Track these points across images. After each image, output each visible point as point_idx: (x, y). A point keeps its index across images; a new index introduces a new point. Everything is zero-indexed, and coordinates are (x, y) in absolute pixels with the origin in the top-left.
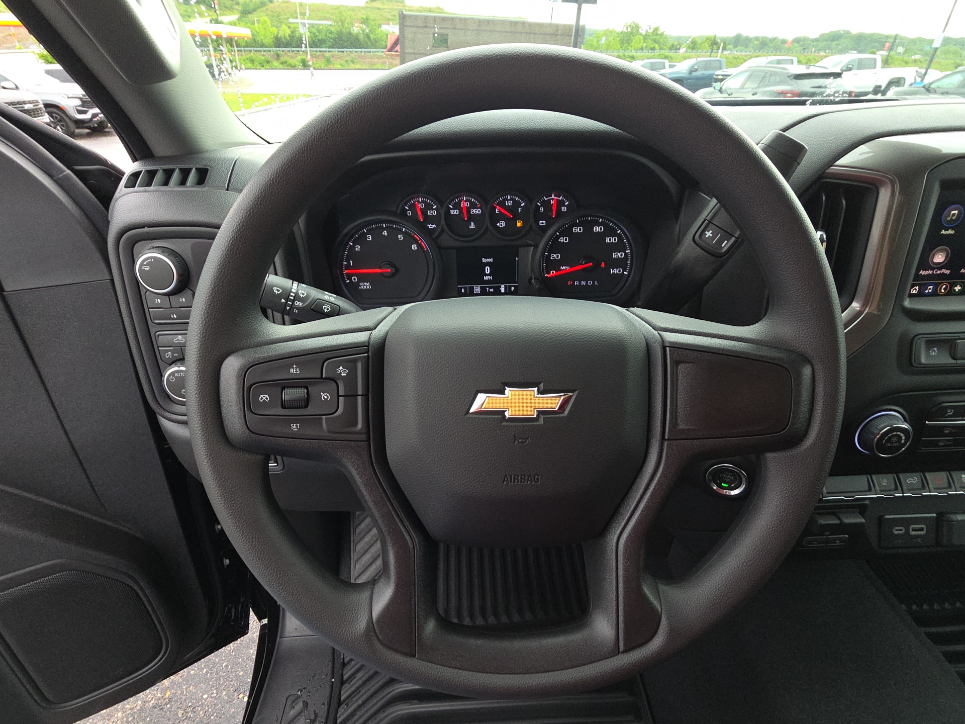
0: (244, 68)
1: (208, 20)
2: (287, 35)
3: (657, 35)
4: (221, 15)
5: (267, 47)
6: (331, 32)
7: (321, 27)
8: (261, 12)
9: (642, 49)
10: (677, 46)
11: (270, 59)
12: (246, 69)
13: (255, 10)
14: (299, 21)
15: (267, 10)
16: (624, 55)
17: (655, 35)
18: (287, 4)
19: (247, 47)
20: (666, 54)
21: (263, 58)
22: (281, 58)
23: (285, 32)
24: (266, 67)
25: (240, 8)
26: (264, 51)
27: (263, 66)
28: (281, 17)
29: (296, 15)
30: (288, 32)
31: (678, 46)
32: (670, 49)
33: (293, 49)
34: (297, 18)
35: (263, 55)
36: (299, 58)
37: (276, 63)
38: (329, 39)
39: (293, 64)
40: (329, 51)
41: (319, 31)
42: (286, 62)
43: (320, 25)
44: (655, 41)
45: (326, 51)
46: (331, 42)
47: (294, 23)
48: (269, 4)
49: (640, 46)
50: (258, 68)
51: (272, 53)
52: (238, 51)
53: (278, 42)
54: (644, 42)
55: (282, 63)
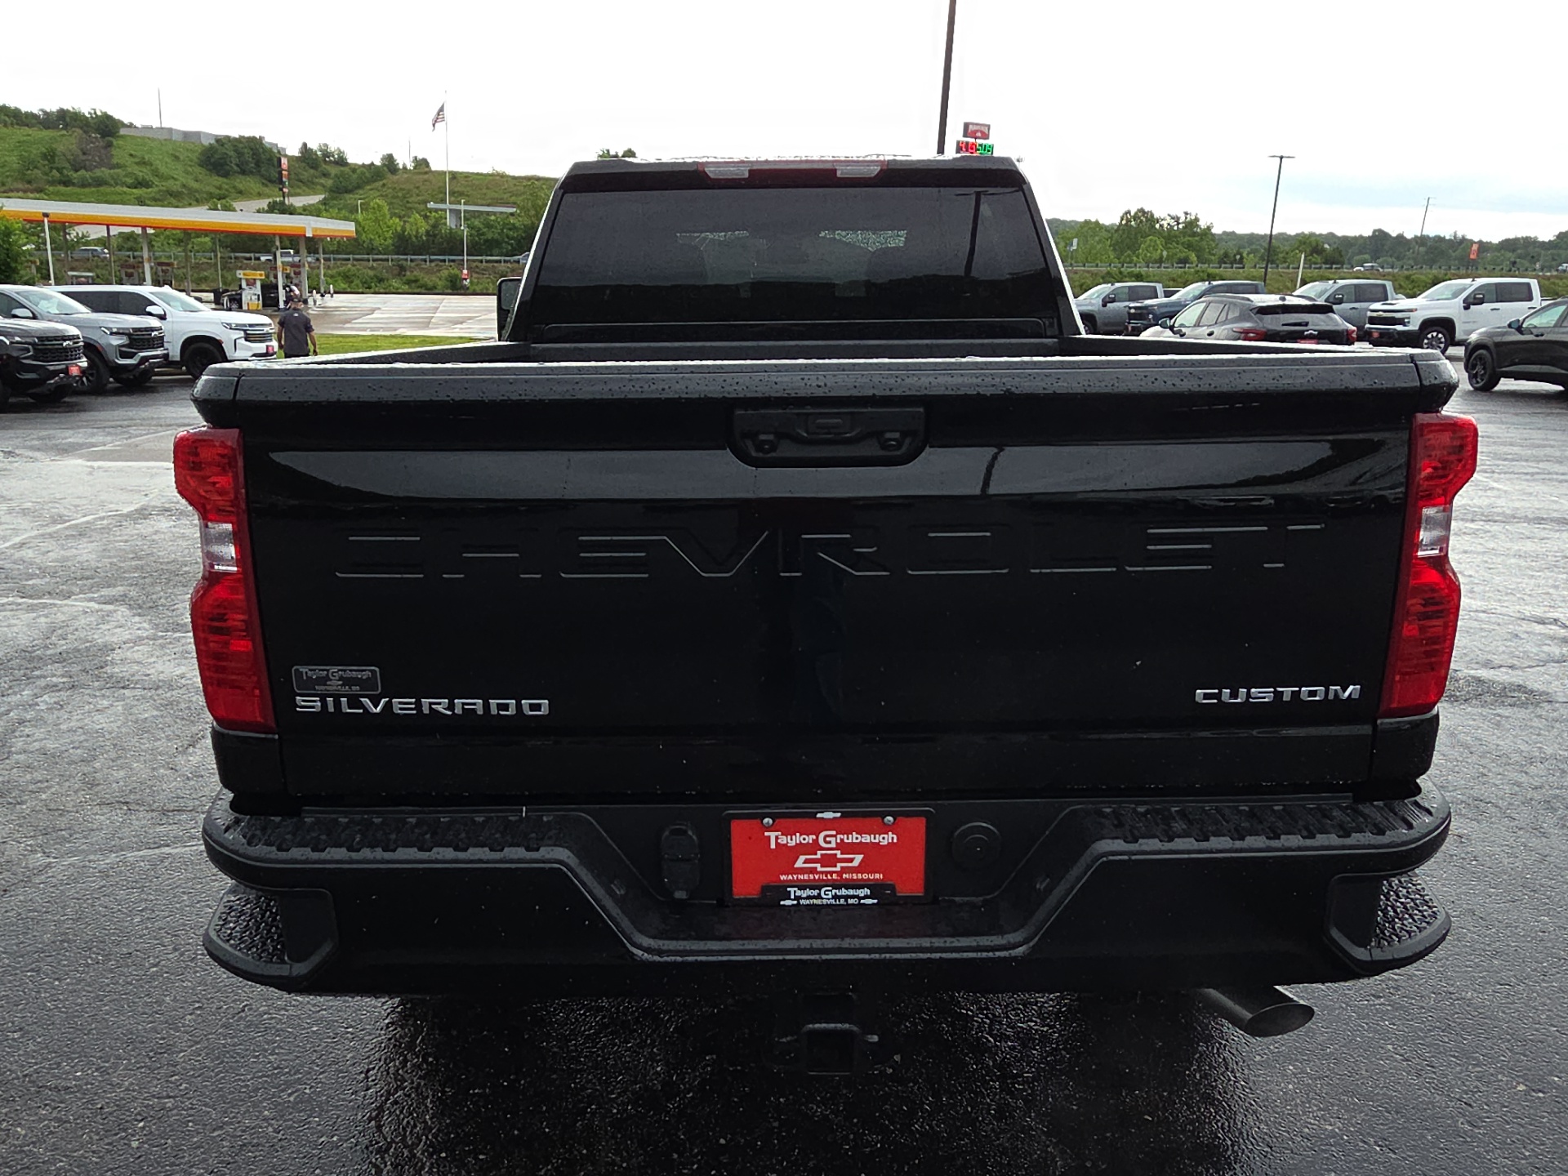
0: (332, 292)
1: (264, 204)
2: (422, 231)
3: (1194, 234)
4: (290, 195)
5: (380, 253)
6: (514, 228)
7: (493, 218)
8: (372, 189)
9: (1160, 261)
10: (1235, 256)
11: (385, 275)
12: (336, 292)
13: (359, 187)
14: (447, 206)
15: (384, 185)
16: (1121, 273)
17: (1189, 236)
18: (426, 177)
19: (338, 252)
20: (1211, 271)
21: (371, 273)
22: (408, 273)
23: (418, 225)
24: (377, 289)
25: (329, 182)
26: (374, 260)
27: (370, 288)
28: (410, 200)
29: (441, 195)
30: (424, 227)
31: (1238, 257)
32: (1221, 261)
33: (433, 257)
34: (443, 201)
35: (372, 268)
36: (445, 273)
37: (395, 283)
38: (506, 240)
39: (430, 284)
40: (505, 261)
41: (489, 226)
42: (416, 281)
43: (488, 213)
44: (1189, 246)
45: (500, 261)
46: (512, 245)
47: (436, 210)
48: (389, 175)
49: (1156, 256)
50: (360, 290)
51: (390, 263)
52: (324, 259)
53: (404, 245)
54: (1167, 249)
55: (409, 282)
